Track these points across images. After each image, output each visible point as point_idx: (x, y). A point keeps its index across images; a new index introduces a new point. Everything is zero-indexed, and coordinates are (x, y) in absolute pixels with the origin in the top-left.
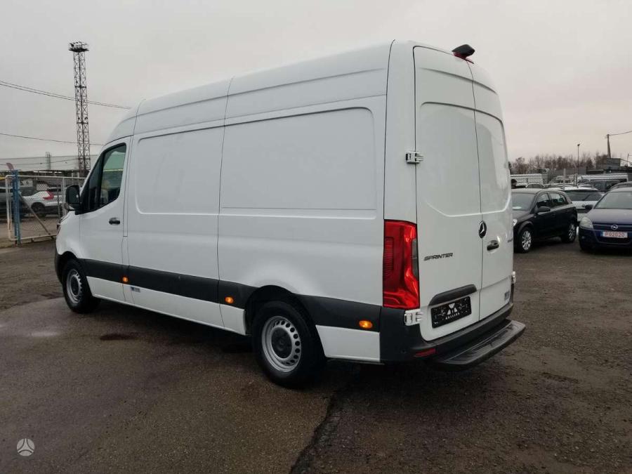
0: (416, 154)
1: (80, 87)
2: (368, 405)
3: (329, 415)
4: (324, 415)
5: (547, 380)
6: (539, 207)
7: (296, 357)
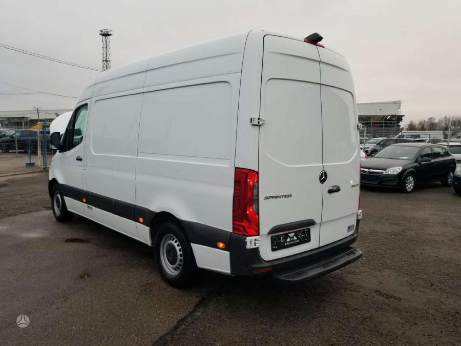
0: (259, 119)
1: (106, 61)
2: (227, 305)
3: (195, 310)
4: (191, 310)
5: (376, 296)
6: (422, 158)
7: (180, 265)
